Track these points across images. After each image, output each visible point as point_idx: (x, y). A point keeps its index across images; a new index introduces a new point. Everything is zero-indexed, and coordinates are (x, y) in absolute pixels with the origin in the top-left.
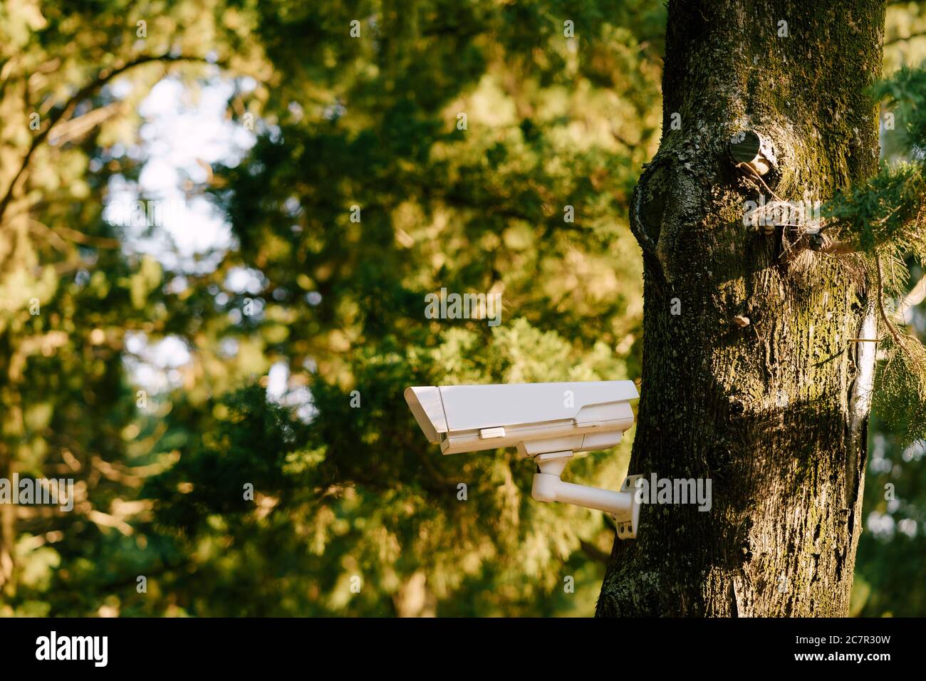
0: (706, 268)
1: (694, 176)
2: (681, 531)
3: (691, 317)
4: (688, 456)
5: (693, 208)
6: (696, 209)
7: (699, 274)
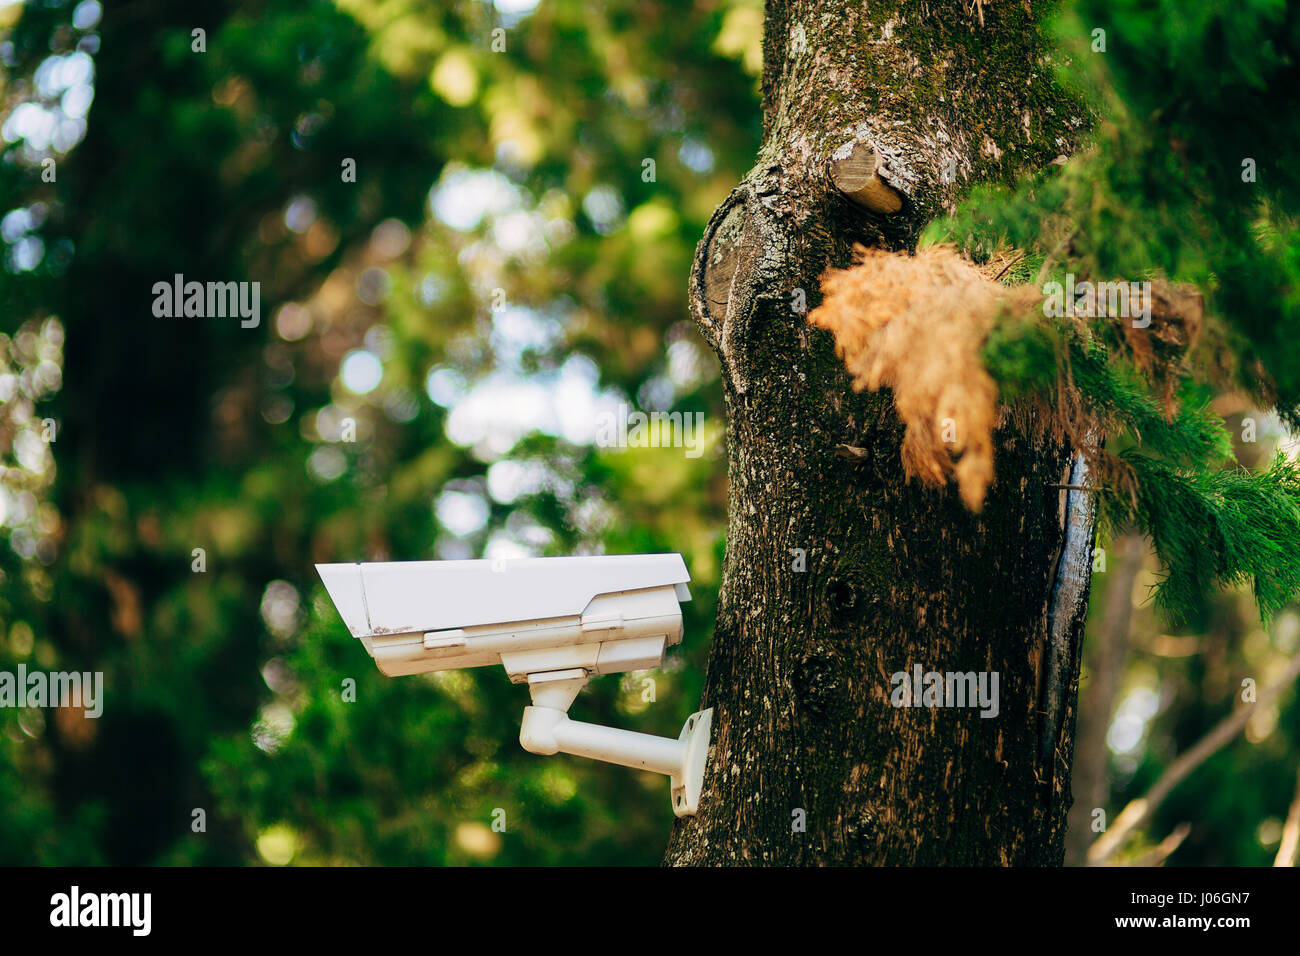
0: (795, 367)
1: (776, 217)
2: (754, 802)
3: (773, 449)
4: (767, 678)
5: (772, 269)
6: (779, 270)
7: (784, 378)
